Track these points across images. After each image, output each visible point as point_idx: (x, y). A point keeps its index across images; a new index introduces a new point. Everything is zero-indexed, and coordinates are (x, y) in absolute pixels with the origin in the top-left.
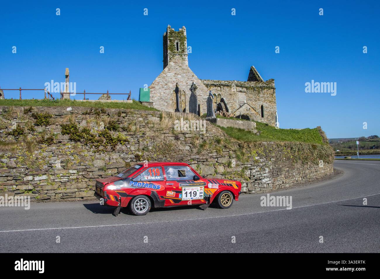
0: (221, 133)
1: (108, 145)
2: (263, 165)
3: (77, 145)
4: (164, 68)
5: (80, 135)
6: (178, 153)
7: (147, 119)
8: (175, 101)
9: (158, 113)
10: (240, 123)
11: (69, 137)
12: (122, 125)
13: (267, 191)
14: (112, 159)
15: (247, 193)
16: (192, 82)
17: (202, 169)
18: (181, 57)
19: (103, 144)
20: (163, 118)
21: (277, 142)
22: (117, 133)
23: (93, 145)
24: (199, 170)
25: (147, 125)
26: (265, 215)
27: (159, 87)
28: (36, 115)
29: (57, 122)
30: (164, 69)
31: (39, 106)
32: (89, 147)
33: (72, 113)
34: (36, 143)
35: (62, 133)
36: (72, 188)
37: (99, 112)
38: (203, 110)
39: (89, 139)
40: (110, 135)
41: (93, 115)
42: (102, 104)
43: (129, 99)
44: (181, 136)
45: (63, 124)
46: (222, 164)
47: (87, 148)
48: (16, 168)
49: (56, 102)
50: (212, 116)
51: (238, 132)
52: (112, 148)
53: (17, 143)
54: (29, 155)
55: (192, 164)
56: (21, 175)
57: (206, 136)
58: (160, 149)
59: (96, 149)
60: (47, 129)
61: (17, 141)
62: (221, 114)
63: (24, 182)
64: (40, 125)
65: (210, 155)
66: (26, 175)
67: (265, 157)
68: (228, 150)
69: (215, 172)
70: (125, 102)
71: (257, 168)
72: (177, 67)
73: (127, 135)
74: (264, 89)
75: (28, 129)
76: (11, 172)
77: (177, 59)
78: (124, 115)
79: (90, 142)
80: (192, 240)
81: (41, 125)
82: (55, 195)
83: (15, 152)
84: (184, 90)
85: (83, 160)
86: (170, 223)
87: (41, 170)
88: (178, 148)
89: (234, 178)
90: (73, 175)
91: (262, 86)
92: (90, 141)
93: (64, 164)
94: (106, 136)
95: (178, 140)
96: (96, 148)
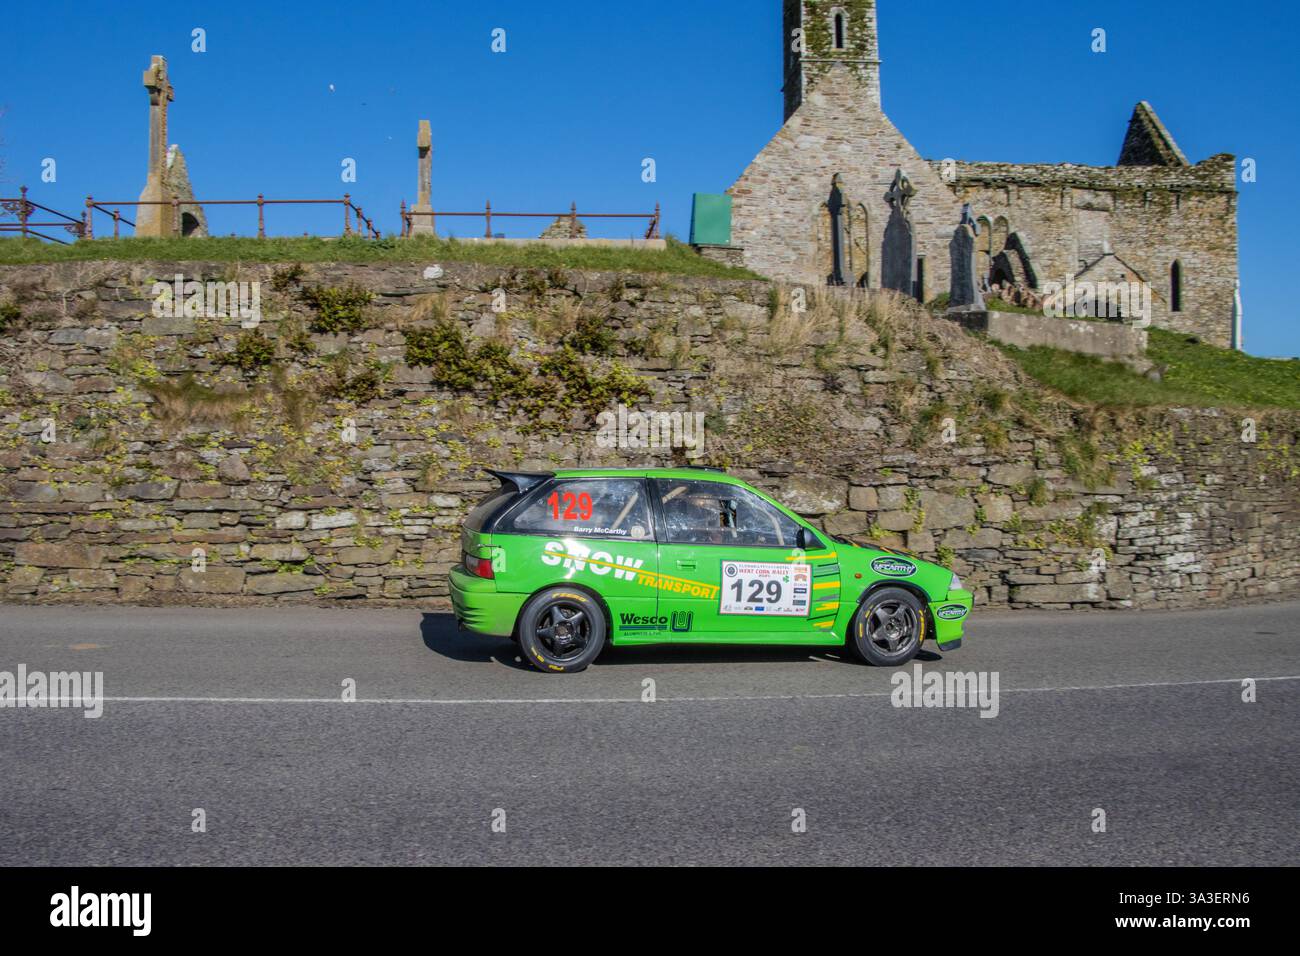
0: (1005, 369)
1: (574, 405)
2: (1171, 500)
3: (463, 405)
4: (787, 116)
5: (471, 369)
6: (835, 443)
7: (719, 310)
8: (829, 246)
9: (763, 288)
10: (1081, 330)
11: (434, 374)
12: (625, 331)
13: (1183, 605)
14: (588, 458)
15: (1102, 605)
16: (893, 171)
17: (926, 505)
18: (852, 70)
19: (555, 402)
20: (781, 308)
21: (1235, 409)
22: (609, 363)
23: (520, 406)
24: (915, 509)
25: (720, 335)
26: (1173, 697)
27: (766, 191)
28: (317, 295)
29: (390, 320)
30: (785, 121)
31: (325, 260)
32: (504, 413)
33: (444, 286)
34: (316, 396)
35: (407, 359)
36: (444, 560)
37: (542, 283)
38: (937, 280)
39: (505, 384)
40: (582, 371)
41: (518, 293)
42: (551, 252)
43: (654, 234)
44: (847, 377)
45: (412, 326)
46: (1004, 490)
47: (498, 416)
48: (247, 482)
49: (386, 248)
50: (972, 300)
51: (1071, 367)
52: (588, 418)
53: (250, 395)
54: (293, 439)
55: (890, 485)
56: (268, 508)
57: (943, 378)
58: (768, 425)
59: (530, 419)
60: (354, 347)
61: (251, 388)
62: (1007, 297)
63: (276, 533)
64: (328, 328)
65: (961, 452)
66: (284, 508)
67: (1179, 470)
68: (1029, 436)
69: (977, 518)
70: (639, 248)
71: (1144, 510)
72: (838, 112)
73: (642, 370)
74: (1187, 197)
75: (287, 346)
76: (232, 497)
77: (839, 79)
78: (634, 294)
79: (506, 396)
80: (878, 772)
81: (332, 330)
82: (384, 584)
83: (245, 424)
84: (864, 203)
85: (483, 460)
86: (796, 704)
87: (333, 493)
88: (836, 422)
89: (1049, 544)
90: (445, 512)
91: (1178, 186)
92: (509, 392)
93: (413, 474)
94: (565, 374)
95: (834, 394)
96: (531, 415)
